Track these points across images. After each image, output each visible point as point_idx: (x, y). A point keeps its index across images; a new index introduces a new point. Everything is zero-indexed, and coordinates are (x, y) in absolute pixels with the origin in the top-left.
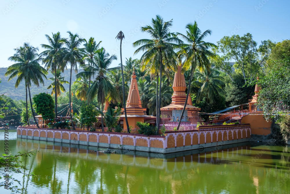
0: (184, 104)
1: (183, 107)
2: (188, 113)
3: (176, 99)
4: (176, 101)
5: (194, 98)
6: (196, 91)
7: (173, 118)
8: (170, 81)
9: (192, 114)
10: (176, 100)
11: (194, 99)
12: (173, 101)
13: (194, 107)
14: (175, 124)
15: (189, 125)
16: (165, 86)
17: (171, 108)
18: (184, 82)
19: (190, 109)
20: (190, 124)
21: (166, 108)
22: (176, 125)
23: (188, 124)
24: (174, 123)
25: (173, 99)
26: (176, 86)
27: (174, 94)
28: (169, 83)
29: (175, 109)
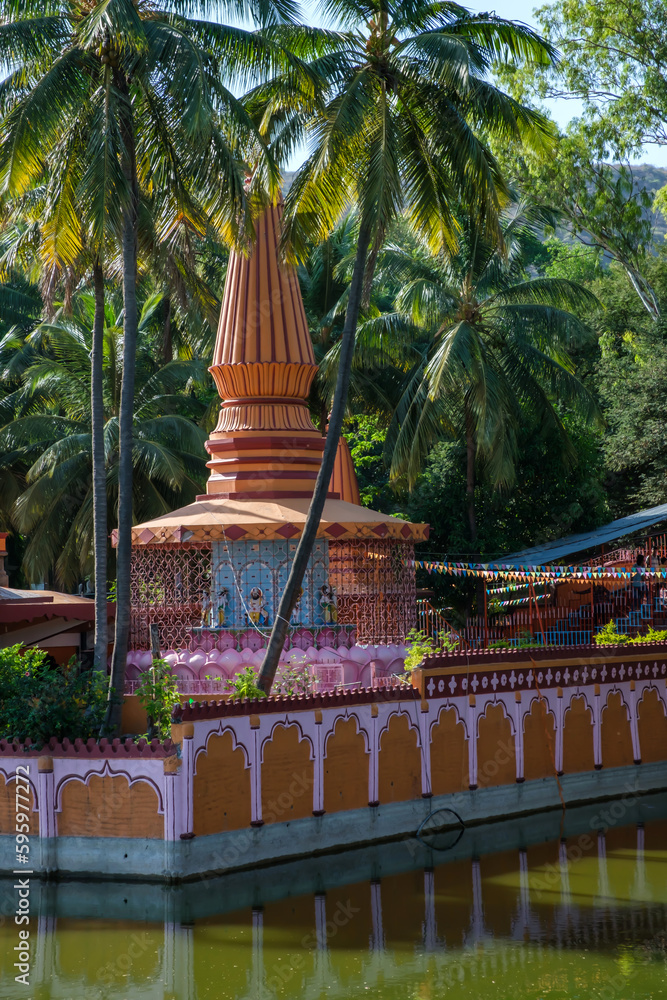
0: (307, 495)
1: (299, 517)
2: (332, 565)
3: (242, 461)
4: (241, 476)
5: (367, 445)
6: (383, 398)
7: (222, 601)
8: (180, 317)
9: (362, 571)
10: (237, 468)
11: (364, 453)
12: (215, 477)
13: (378, 517)
14: (238, 647)
15: (342, 651)
16: (147, 358)
17: (207, 530)
18: (300, 327)
19: (352, 533)
20: (350, 645)
21: (166, 525)
22: (247, 654)
23: (336, 646)
24: (226, 641)
25: (215, 460)
26: (242, 357)
27: (227, 424)
28: (172, 337)
29: (234, 532)
